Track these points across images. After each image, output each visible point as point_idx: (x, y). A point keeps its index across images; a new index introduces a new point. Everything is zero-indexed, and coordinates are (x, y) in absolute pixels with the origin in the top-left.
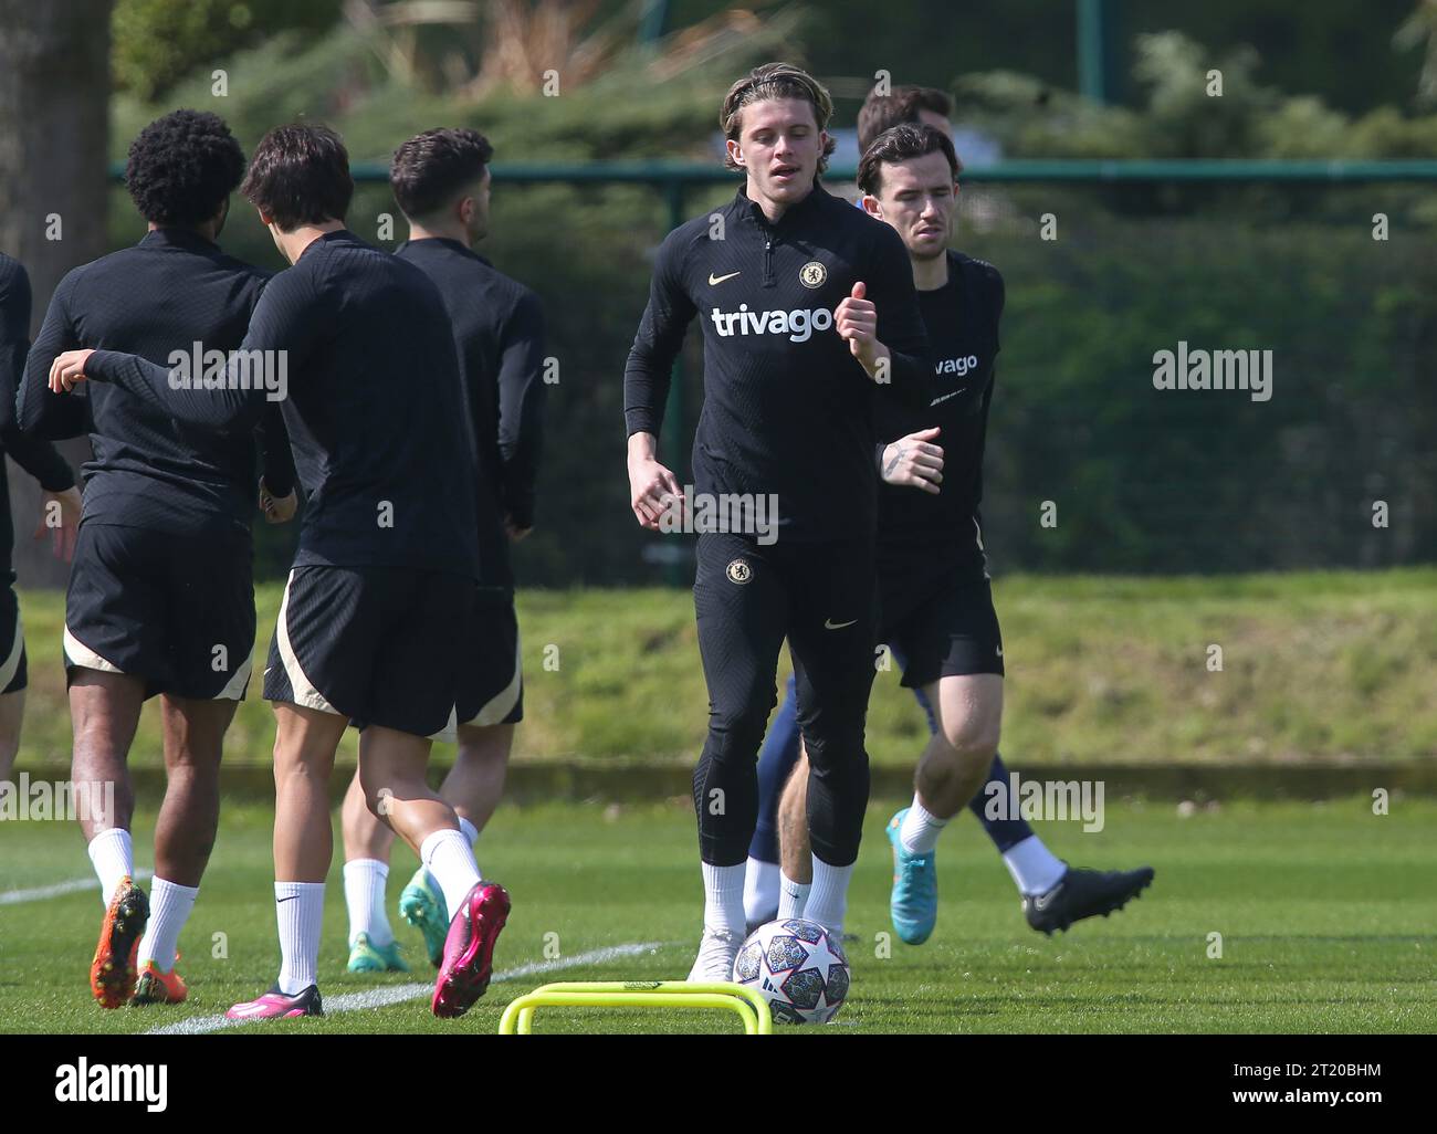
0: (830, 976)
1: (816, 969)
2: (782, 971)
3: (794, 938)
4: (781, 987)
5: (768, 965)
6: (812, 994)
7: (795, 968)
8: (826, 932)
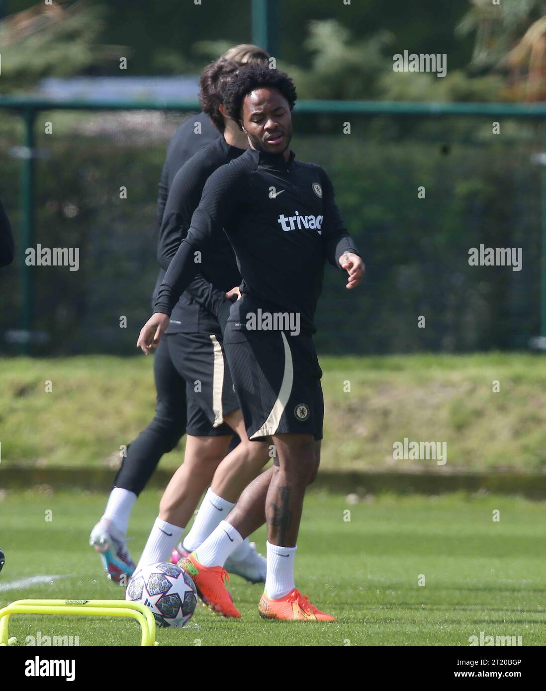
0: (185, 598)
1: (177, 594)
2: (156, 594)
3: (164, 574)
4: (156, 604)
5: (148, 591)
6: (174, 609)
7: (164, 594)
8: (183, 571)
